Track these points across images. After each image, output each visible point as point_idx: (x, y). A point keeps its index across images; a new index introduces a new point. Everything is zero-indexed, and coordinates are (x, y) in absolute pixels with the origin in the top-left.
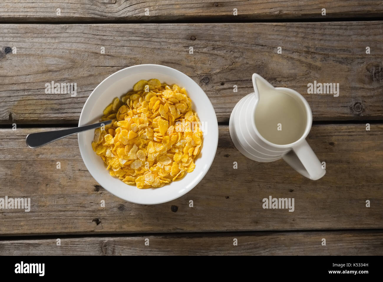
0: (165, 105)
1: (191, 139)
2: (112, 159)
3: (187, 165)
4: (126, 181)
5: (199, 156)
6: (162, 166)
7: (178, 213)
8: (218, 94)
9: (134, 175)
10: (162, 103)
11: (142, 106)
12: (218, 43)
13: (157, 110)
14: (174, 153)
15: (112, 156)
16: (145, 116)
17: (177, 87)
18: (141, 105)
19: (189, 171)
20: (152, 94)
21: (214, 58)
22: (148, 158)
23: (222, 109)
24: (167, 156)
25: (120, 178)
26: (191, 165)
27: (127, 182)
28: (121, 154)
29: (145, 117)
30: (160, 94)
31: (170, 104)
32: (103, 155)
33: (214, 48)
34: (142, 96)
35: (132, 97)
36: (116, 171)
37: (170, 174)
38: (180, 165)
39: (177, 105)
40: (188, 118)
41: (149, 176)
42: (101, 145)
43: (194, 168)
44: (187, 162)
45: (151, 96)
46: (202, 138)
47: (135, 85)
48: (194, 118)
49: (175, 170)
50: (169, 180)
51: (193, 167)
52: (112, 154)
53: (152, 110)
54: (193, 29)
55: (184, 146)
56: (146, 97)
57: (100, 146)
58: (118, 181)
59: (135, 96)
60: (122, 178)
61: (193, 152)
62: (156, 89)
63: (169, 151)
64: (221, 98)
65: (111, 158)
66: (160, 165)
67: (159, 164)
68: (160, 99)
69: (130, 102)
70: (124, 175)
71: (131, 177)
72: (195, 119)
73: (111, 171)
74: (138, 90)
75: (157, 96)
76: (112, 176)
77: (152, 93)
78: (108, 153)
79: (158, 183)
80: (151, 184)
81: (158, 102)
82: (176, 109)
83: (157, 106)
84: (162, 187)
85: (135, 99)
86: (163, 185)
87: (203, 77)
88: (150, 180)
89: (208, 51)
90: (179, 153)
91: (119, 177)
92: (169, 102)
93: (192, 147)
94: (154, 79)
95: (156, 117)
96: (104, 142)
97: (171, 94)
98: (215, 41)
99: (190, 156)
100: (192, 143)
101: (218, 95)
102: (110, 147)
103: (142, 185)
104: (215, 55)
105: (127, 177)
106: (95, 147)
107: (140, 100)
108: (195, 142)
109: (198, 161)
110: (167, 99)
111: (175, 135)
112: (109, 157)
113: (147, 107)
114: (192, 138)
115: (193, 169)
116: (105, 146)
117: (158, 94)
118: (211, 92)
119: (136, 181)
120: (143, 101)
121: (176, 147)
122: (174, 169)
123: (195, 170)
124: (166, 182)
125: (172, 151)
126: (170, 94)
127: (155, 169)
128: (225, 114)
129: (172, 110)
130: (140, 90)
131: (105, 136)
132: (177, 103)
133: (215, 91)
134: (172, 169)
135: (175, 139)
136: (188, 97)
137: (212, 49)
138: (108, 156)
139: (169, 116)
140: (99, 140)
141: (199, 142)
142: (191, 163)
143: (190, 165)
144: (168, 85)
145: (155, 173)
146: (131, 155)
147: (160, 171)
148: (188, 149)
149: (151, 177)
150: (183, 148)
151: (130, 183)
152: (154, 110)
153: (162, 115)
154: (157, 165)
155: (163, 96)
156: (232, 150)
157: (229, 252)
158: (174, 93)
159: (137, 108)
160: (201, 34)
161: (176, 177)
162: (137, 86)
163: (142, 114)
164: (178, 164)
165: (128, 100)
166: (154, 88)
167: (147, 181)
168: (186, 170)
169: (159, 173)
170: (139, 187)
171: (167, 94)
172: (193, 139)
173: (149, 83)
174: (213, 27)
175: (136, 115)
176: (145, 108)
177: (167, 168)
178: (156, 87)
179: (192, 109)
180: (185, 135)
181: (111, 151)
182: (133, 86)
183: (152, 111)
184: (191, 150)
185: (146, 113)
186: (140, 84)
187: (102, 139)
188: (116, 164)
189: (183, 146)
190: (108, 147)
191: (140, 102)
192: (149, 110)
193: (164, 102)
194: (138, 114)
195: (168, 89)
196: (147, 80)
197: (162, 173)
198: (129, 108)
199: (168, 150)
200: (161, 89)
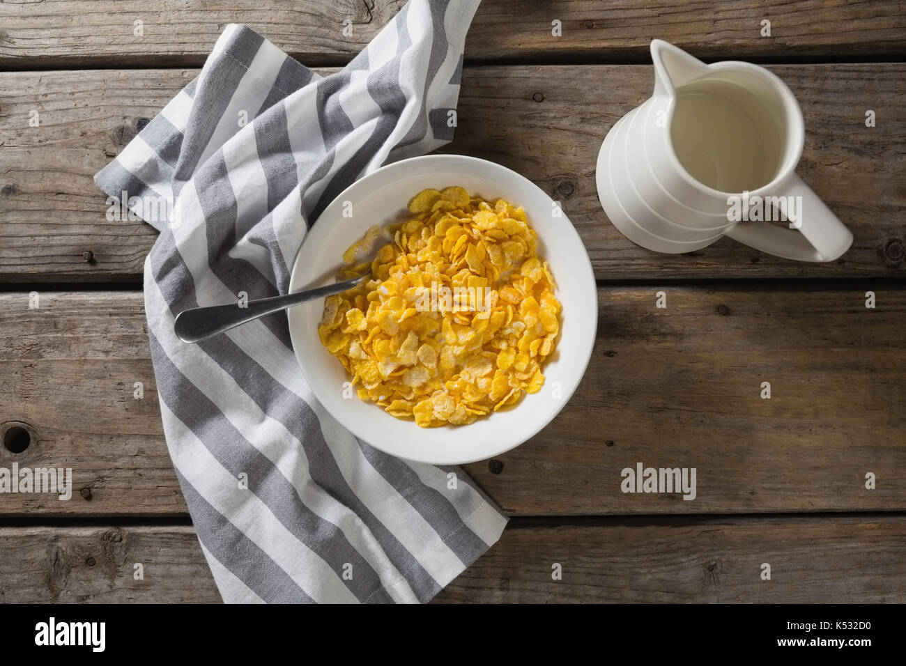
0: (478, 245)
1: (536, 320)
2: (363, 362)
3: (525, 377)
4: (392, 410)
5: (553, 357)
6: (470, 377)
7: (503, 476)
8: (591, 219)
9: (409, 399)
10: (471, 240)
11: (427, 247)
12: (592, 108)
13: (462, 255)
14: (498, 351)
15: (364, 356)
16: (436, 269)
17: (506, 205)
18: (426, 245)
19: (531, 391)
20: (450, 220)
21: (583, 140)
22: (441, 362)
23: (600, 253)
24: (482, 356)
25: (379, 404)
26: (535, 378)
27: (394, 414)
28: (382, 354)
29: (434, 272)
30: (468, 220)
31: (490, 242)
32: (342, 354)
33: (583, 118)
34: (427, 224)
35: (406, 227)
36: (372, 390)
37: (487, 395)
38: (511, 376)
39: (505, 245)
40: (529, 272)
41: (443, 401)
42: (338, 330)
43: (542, 385)
44: (526, 372)
45: (448, 225)
46: (559, 319)
47: (411, 201)
48: (543, 272)
49: (500, 388)
50: (486, 409)
51: (540, 381)
52: (363, 352)
53: (449, 255)
54: (538, 78)
55: (518, 336)
56: (436, 226)
57: (336, 334)
58: (375, 411)
59: (413, 225)
60: (383, 404)
61: (539, 349)
62: (459, 208)
63: (487, 346)
64: (600, 228)
65: (361, 361)
66: (467, 377)
67: (464, 375)
68: (468, 231)
69: (401, 236)
70: (389, 398)
71: (403, 401)
72: (545, 276)
73: (360, 390)
74: (420, 211)
75: (461, 225)
76: (362, 400)
77: (450, 218)
78: (354, 349)
79: (463, 416)
80: (446, 417)
81: (464, 238)
82: (503, 253)
83: (461, 247)
84: (471, 424)
85: (413, 231)
86: (473, 419)
87: (560, 182)
88: (445, 410)
89: (571, 125)
90: (507, 351)
91: (377, 401)
92: (488, 238)
93: (537, 338)
94: (455, 187)
95: (459, 270)
96: (345, 324)
97: (493, 221)
98: (587, 104)
99: (533, 358)
100: (537, 329)
101: (591, 222)
102: (358, 336)
103: (427, 419)
104: (585, 133)
105: (395, 402)
106: (326, 336)
107: (423, 233)
108: (543, 327)
109: (551, 369)
110: (484, 232)
111: (500, 311)
112: (355, 359)
113: (439, 249)
114: (538, 317)
115: (539, 386)
116: (347, 334)
117: (463, 220)
118: (577, 216)
119: (414, 411)
120: (430, 236)
121: (501, 336)
122: (499, 386)
123: (543, 388)
124: (481, 413)
125: (493, 346)
126: (490, 221)
127: (456, 385)
128: (606, 262)
129: (493, 255)
130: (422, 210)
131: (348, 313)
132: (504, 240)
133: (584, 212)
134: (493, 385)
135: (501, 321)
136: (530, 228)
137: (579, 121)
138: (353, 357)
139: (486, 269)
140: (333, 322)
141: (553, 326)
142: (534, 373)
143: (532, 377)
144: (486, 201)
145: (456, 395)
146: (404, 354)
147: (467, 388)
148: (528, 343)
149: (447, 403)
150: (518, 339)
151: (400, 414)
152: (454, 255)
153: (473, 268)
154: (460, 377)
155: (473, 226)
156: (621, 342)
157: (612, 559)
158: (498, 218)
159: (417, 251)
160: (555, 87)
161: (502, 403)
162: (416, 202)
163: (429, 264)
164: (507, 374)
165: (398, 233)
166: (454, 207)
167: (439, 413)
168: (525, 388)
169: (464, 394)
170: (421, 425)
171: (484, 220)
172: (539, 321)
173: (443, 196)
174: (582, 73)
175: (414, 266)
176: (434, 252)
177: (483, 383)
178: (459, 204)
179: (536, 253)
180: (521, 312)
181: (361, 344)
182: (408, 202)
183: (450, 257)
184: (534, 344)
185: (437, 262)
186: (424, 199)
187: (342, 319)
188: (371, 373)
189: (518, 334)
190: (354, 336)
191: (423, 238)
192: (442, 255)
193: (475, 237)
194: (419, 263)
195: (484, 209)
196: (440, 189)
197: (471, 393)
198: (400, 251)
199: (485, 342)
200: (470, 209)
